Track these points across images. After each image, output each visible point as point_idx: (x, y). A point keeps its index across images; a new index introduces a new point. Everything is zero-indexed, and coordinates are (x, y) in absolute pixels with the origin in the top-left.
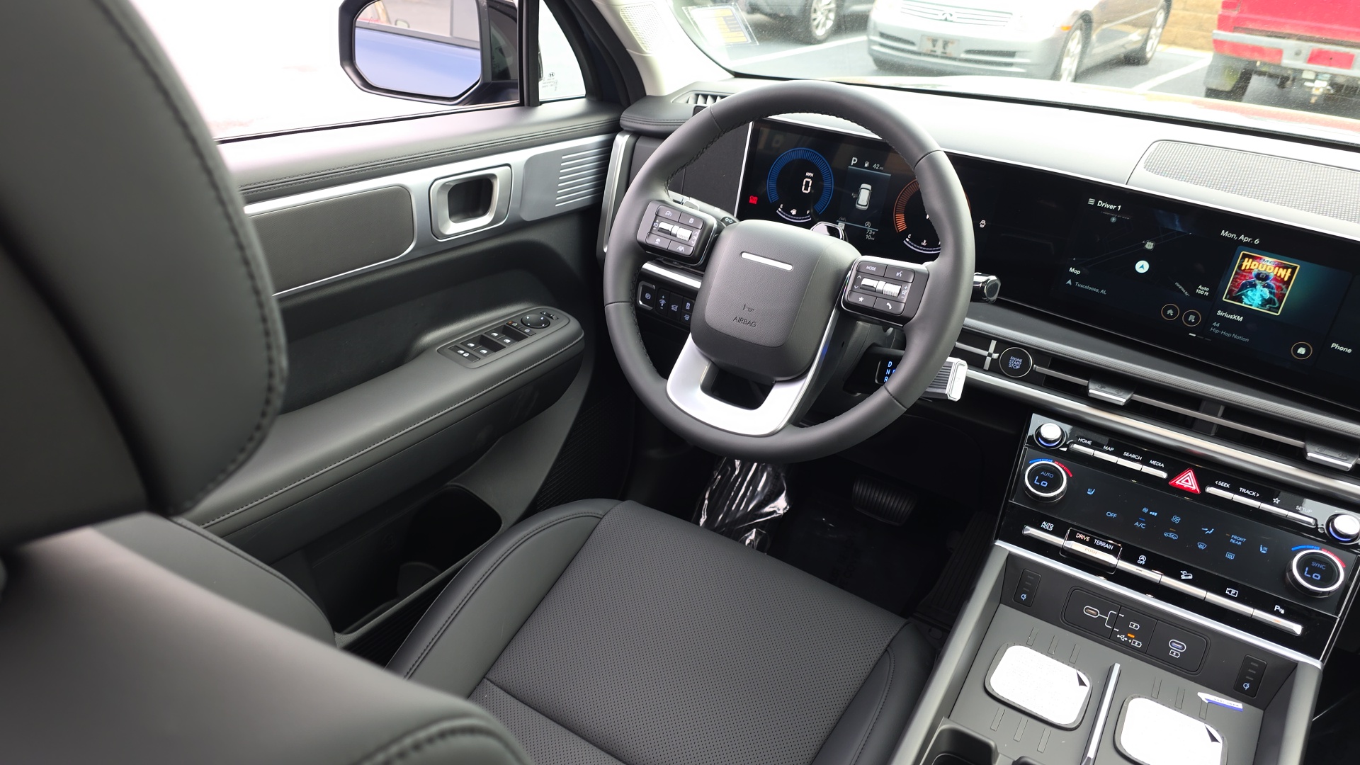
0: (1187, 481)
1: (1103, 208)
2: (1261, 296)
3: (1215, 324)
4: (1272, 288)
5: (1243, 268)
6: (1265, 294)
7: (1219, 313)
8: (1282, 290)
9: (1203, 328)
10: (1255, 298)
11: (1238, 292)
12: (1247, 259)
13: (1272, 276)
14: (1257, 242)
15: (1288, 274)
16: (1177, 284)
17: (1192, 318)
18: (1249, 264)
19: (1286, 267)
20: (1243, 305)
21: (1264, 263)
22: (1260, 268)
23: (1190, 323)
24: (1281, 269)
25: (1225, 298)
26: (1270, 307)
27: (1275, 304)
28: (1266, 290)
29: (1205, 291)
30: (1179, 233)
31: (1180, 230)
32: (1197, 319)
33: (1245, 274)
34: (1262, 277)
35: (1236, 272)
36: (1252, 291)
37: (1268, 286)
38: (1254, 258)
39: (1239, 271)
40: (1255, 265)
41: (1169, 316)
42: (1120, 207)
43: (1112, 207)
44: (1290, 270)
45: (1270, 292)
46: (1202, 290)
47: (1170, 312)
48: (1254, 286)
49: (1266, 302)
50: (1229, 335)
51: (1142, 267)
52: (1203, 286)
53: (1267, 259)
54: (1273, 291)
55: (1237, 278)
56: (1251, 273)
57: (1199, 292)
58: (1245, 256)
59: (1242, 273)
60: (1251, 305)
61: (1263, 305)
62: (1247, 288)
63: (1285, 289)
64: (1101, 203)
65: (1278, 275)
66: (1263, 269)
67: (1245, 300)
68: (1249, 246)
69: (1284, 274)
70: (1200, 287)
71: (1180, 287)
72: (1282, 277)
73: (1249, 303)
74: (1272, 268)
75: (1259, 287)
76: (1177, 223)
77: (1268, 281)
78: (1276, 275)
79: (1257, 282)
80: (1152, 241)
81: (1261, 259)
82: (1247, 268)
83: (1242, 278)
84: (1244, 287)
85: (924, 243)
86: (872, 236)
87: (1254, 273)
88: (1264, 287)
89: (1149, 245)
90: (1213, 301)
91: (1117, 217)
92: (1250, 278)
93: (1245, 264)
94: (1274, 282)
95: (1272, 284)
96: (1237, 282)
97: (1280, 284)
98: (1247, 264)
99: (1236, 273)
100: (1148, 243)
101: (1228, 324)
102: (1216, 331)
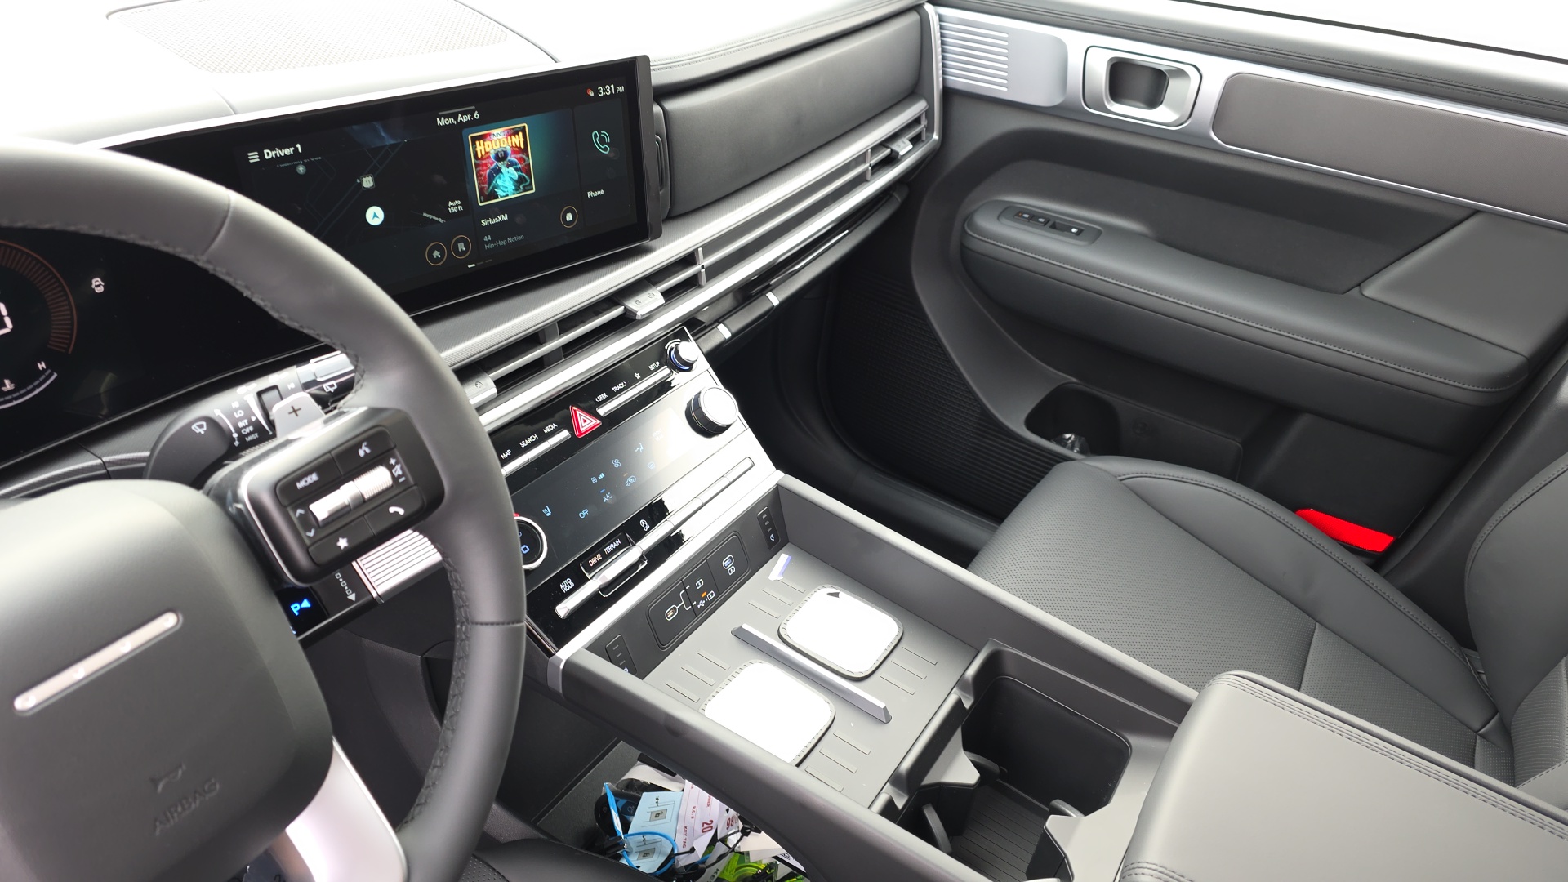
0: (585, 421)
1: (277, 159)
2: (511, 178)
3: (486, 239)
4: (516, 164)
5: (479, 156)
6: (513, 174)
7: (484, 223)
8: (525, 161)
9: (478, 252)
10: (506, 185)
11: (489, 188)
12: (477, 143)
13: (509, 150)
14: (477, 115)
15: (522, 140)
16: (425, 215)
17: (461, 247)
18: (482, 148)
19: (515, 133)
20: (500, 199)
21: (495, 138)
22: (495, 147)
23: (463, 253)
24: (513, 137)
25: (481, 202)
26: (524, 187)
27: (526, 181)
28: (512, 169)
29: (457, 206)
30: (393, 146)
31: (392, 142)
32: (466, 246)
33: (484, 162)
34: (501, 157)
35: (475, 164)
36: (500, 178)
37: (511, 164)
38: (483, 138)
39: (477, 162)
40: (488, 146)
41: (438, 260)
42: (298, 146)
43: (288, 151)
44: (521, 134)
45: (517, 170)
46: (455, 206)
47: (436, 254)
48: (498, 171)
49: (519, 183)
50: (504, 243)
51: (375, 216)
52: (453, 201)
53: (495, 132)
54: (518, 166)
55: (480, 171)
56: (489, 157)
57: (452, 210)
58: (474, 139)
59: (481, 162)
60: (507, 195)
61: (517, 189)
62: (494, 177)
63: (526, 158)
64: (269, 154)
65: (514, 145)
66: (498, 146)
67: (500, 193)
68: (472, 124)
69: (518, 140)
70: (450, 204)
71: (431, 217)
72: (518, 145)
73: (504, 194)
74: (505, 140)
75: (504, 169)
76: (383, 134)
77: (509, 158)
78: (512, 147)
79: (500, 164)
80: (367, 175)
81: (489, 135)
82: (483, 153)
83: (485, 168)
84: (491, 177)
85: (8, 385)
87: (492, 155)
88: (508, 166)
89: (368, 182)
90: (472, 212)
91: (304, 164)
92: (491, 164)
93: (478, 149)
94: (515, 156)
95: (513, 159)
96: (481, 176)
97: (521, 155)
98: (481, 148)
99: (476, 166)
100: (364, 179)
101: (497, 231)
102: (491, 246)
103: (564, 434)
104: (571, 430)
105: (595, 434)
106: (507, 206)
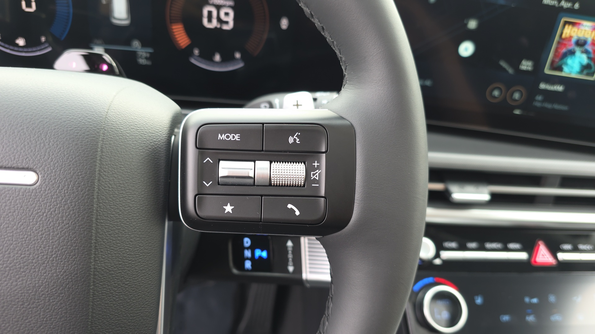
0: (544, 255)
2: (580, 62)
3: (537, 98)
4: (590, 53)
5: (564, 37)
6: (584, 60)
7: (542, 86)
9: (526, 105)
10: (574, 66)
11: (559, 62)
12: (567, 27)
13: (590, 41)
14: (577, 6)
16: (501, 63)
17: (517, 96)
20: (563, 74)
21: (583, 28)
22: (579, 34)
23: (516, 100)
25: (547, 70)
26: (588, 73)
27: (592, 69)
28: (584, 56)
29: (528, 66)
30: (503, 6)
31: (504, 2)
32: (521, 96)
33: (565, 42)
34: (581, 43)
36: (571, 59)
37: (586, 52)
38: (573, 24)
39: (560, 40)
40: (574, 31)
41: (495, 97)
45: (589, 58)
46: (526, 65)
47: (495, 93)
48: (572, 53)
49: (585, 68)
50: (550, 107)
51: (466, 49)
52: (526, 61)
53: (585, 23)
54: (591, 56)
55: (559, 48)
56: (570, 40)
57: (523, 67)
58: (566, 23)
59: (563, 42)
60: (571, 74)
61: (581, 72)
62: (567, 56)
66: (582, 35)
67: (566, 69)
68: (570, 12)
70: (523, 63)
71: (504, 65)
73: (569, 71)
74: (590, 32)
75: (578, 53)
77: (586, 46)
79: (576, 48)
80: (474, 19)
81: (579, 24)
82: (568, 36)
83: (563, 47)
84: (565, 55)
85: (217, 58)
86: (146, 58)
87: (574, 40)
88: (583, 52)
89: (472, 24)
90: (536, 74)
93: (565, 31)
94: (592, 46)
95: (589, 48)
96: (558, 51)
98: (568, 31)
99: (559, 43)
100: (471, 21)
101: (550, 96)
102: (538, 104)
103: (523, 256)
104: (530, 255)
105: (545, 268)
106: (566, 81)
